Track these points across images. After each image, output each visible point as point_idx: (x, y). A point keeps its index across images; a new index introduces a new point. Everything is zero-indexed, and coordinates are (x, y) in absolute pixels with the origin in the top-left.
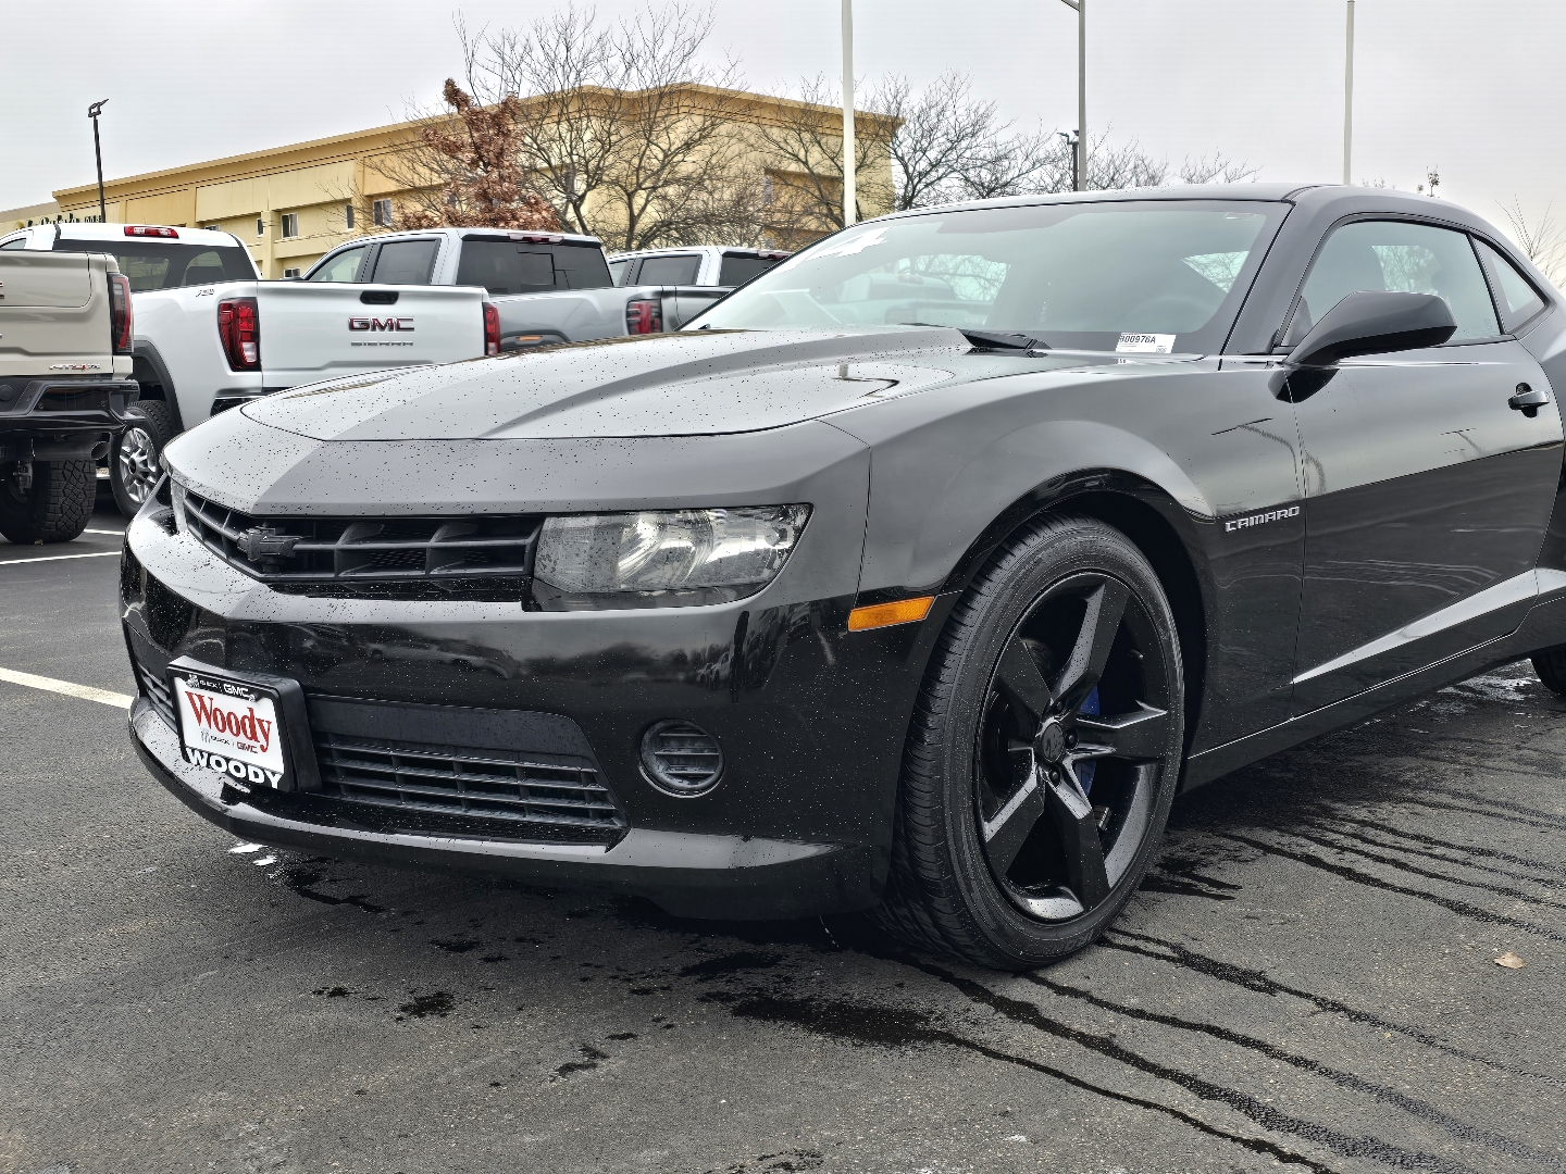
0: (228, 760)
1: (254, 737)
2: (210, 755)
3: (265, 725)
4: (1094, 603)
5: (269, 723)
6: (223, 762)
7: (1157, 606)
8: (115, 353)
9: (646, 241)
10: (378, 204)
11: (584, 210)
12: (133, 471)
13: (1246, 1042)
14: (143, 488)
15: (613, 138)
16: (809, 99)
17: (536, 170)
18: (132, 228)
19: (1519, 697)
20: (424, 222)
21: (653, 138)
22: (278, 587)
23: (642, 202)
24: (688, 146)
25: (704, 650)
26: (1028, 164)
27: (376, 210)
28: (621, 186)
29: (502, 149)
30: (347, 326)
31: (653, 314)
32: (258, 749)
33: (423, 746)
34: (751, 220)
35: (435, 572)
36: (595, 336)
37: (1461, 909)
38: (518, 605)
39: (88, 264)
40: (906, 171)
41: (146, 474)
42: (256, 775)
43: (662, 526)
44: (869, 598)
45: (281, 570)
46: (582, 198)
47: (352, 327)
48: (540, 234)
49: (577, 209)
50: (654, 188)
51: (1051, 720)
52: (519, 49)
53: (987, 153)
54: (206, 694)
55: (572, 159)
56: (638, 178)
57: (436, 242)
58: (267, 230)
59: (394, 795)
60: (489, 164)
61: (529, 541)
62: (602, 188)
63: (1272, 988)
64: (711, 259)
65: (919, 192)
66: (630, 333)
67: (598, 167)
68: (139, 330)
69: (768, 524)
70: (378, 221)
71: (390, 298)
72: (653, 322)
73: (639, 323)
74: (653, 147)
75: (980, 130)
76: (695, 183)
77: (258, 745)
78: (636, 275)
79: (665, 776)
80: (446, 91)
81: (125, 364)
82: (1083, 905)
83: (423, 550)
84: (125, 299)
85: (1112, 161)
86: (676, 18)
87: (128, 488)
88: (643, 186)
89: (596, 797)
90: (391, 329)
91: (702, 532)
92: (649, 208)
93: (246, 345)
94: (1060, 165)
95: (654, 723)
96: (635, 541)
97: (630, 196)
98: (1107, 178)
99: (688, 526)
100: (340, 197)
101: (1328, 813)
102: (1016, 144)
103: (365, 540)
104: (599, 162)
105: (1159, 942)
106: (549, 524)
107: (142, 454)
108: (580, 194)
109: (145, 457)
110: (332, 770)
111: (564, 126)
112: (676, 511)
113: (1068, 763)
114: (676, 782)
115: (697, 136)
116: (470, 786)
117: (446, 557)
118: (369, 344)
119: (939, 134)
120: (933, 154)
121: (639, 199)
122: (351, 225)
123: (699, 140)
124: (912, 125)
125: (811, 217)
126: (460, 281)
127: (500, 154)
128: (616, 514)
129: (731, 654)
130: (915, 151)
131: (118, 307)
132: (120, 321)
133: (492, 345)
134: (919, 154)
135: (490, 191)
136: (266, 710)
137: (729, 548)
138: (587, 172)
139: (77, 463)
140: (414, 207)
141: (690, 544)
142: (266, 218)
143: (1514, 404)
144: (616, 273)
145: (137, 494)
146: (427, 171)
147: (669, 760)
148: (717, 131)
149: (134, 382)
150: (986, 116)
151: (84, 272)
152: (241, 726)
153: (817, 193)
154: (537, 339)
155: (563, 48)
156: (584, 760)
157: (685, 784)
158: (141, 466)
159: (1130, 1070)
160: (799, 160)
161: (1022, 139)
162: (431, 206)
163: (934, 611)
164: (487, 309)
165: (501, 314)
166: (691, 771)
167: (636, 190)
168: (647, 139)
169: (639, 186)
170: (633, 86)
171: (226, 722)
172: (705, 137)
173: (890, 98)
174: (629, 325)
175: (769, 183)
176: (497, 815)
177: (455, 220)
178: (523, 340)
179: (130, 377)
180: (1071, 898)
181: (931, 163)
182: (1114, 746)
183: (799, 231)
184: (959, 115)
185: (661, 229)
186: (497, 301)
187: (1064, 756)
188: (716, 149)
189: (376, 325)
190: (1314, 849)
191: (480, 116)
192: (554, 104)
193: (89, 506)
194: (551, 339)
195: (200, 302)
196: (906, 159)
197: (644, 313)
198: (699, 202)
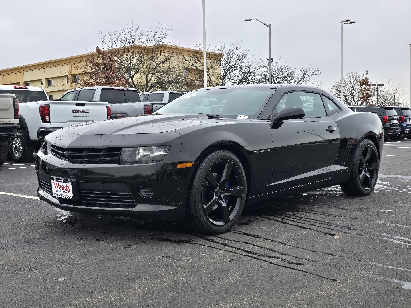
0: (61, 195)
1: (67, 190)
2: (58, 194)
3: (69, 187)
4: (227, 165)
5: (70, 187)
6: (60, 196)
7: (240, 167)
8: (15, 118)
9: (151, 87)
10: (75, 77)
11: (134, 79)
12: (16, 148)
13: (250, 244)
14: (18, 153)
15: (142, 60)
16: (197, 49)
17: (121, 68)
18: (16, 87)
19: (339, 195)
20: (90, 84)
21: (153, 60)
22: (72, 162)
23: (150, 77)
24: (163, 62)
25: (151, 174)
26: (257, 67)
27: (75, 78)
28: (144, 73)
29: (111, 65)
30: (72, 112)
31: (151, 109)
32: (68, 192)
33: (99, 190)
34: (180, 82)
35: (102, 158)
36: (136, 114)
37: (301, 227)
38: (117, 164)
39: (9, 97)
40: (224, 69)
41: (19, 149)
42: (67, 197)
43: (144, 150)
44: (181, 162)
45: (72, 159)
46: (133, 76)
47: (73, 112)
48: (122, 88)
49: (132, 79)
50: (154, 74)
51: (218, 188)
52: (117, 35)
53: (246, 64)
54: (57, 182)
55: (131, 65)
56: (149, 71)
57: (94, 90)
58: (44, 84)
59: (93, 200)
60: (108, 69)
61: (119, 152)
62: (139, 73)
63: (258, 237)
64: (167, 94)
65: (227, 75)
66: (145, 114)
67: (138, 68)
68: (21, 113)
69: (164, 149)
70: (75, 82)
71: (83, 105)
72: (150, 111)
73: (147, 111)
74: (153, 62)
75: (244, 58)
76: (165, 72)
77: (68, 191)
78: (147, 99)
79: (143, 194)
80: (97, 50)
81: (17, 121)
82: (225, 223)
83: (100, 154)
84: (17, 105)
85: (281, 67)
86: (161, 28)
87: (14, 153)
88: (151, 73)
89: (131, 199)
90: (83, 112)
91: (151, 151)
92: (152, 79)
93: (46, 116)
94: (267, 68)
95: (142, 185)
96: (139, 153)
97: (147, 76)
98: (280, 71)
99: (149, 150)
100: (65, 75)
101: (285, 214)
102: (254, 62)
103: (89, 153)
104: (138, 66)
105: (240, 232)
106: (123, 149)
107: (18, 144)
108: (133, 75)
109: (19, 145)
110: (82, 196)
111: (129, 56)
112: (147, 147)
113: (222, 196)
114: (146, 196)
115: (166, 59)
116: (108, 198)
117: (104, 155)
118: (78, 116)
119: (233, 59)
120: (231, 65)
121: (149, 77)
122: (68, 82)
123: (166, 60)
124: (225, 57)
125: (197, 82)
126: (101, 100)
127: (111, 66)
128: (135, 147)
129: (156, 175)
130: (226, 64)
131: (16, 107)
132: (16, 110)
133: (109, 116)
134: (227, 64)
135: (108, 76)
136: (70, 185)
137: (157, 154)
138: (135, 69)
139: (3, 146)
140: (86, 78)
141: (149, 153)
142: (43, 81)
143: (327, 130)
144: (142, 98)
145: (17, 154)
146: (91, 69)
147: (145, 192)
148: (171, 58)
149: (19, 126)
150: (246, 54)
151: (7, 99)
152: (64, 188)
153: (199, 75)
154: (120, 115)
155: (129, 35)
156: (129, 192)
157: (147, 196)
158: (18, 147)
159: (227, 247)
160: (194, 66)
161: (255, 61)
162: (91, 78)
163: (193, 165)
164: (108, 107)
165: (112, 109)
166: (148, 193)
167: (148, 74)
168: (152, 60)
169: (149, 73)
170: (149, 45)
171: (61, 188)
172: (168, 60)
173: (220, 49)
174: (144, 111)
175: (186, 72)
176: (113, 203)
177: (99, 84)
178: (117, 115)
179: (18, 124)
180: (222, 222)
181: (230, 67)
182: (231, 193)
183: (194, 85)
184: (238, 54)
185: (155, 84)
186: (110, 105)
187: (221, 195)
188: (171, 63)
189: (79, 111)
190: (278, 219)
191: (106, 56)
192: (126, 50)
193: (6, 157)
194: (124, 115)
195: (35, 106)
196: (224, 66)
197: (148, 108)
198: (166, 77)
